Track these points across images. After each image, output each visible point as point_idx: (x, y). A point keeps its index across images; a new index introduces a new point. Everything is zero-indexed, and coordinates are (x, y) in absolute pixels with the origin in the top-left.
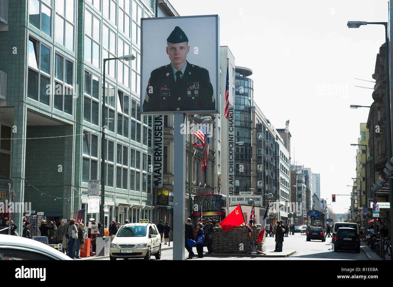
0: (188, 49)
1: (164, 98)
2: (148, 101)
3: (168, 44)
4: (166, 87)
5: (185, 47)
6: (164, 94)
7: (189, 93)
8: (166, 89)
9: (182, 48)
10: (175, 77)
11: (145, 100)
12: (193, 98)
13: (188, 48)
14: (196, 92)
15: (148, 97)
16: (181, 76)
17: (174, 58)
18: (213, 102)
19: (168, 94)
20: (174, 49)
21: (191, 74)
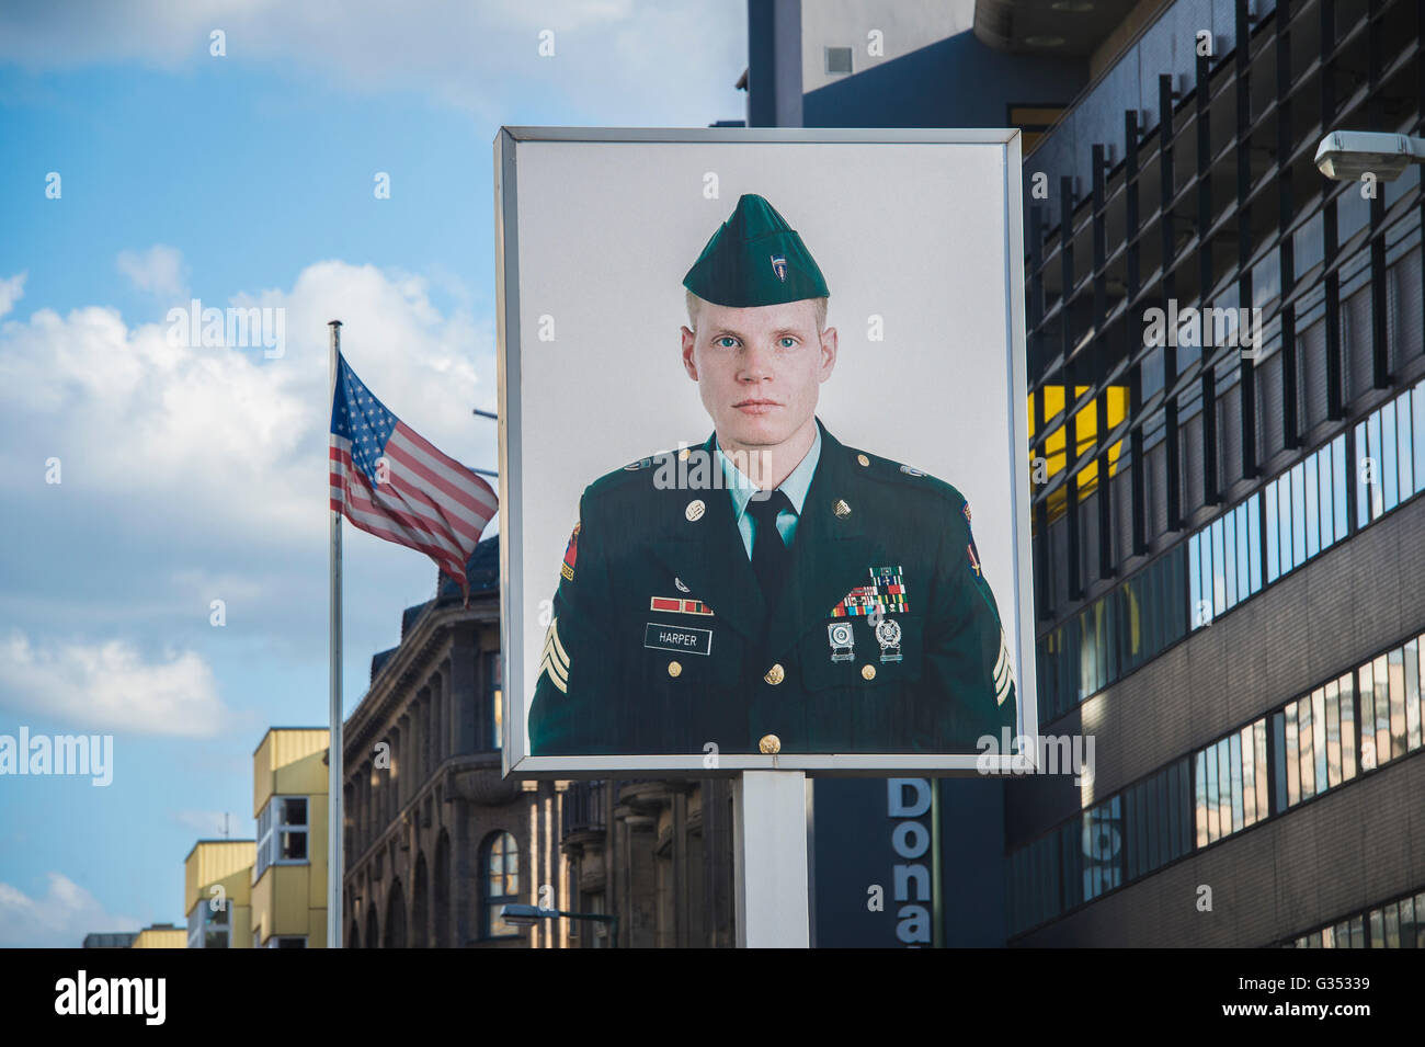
0: (824, 348)
1: (675, 669)
2: (563, 687)
3: (694, 313)
4: (683, 595)
5: (805, 335)
6: (677, 638)
7: (841, 636)
8: (682, 610)
9: (785, 339)
10: (746, 529)
11: (545, 679)
12: (869, 672)
13: (829, 343)
14: (889, 635)
15: (567, 661)
16: (785, 522)
17: (737, 402)
18: (1001, 699)
19: (702, 639)
20: (736, 343)
21: (848, 510)
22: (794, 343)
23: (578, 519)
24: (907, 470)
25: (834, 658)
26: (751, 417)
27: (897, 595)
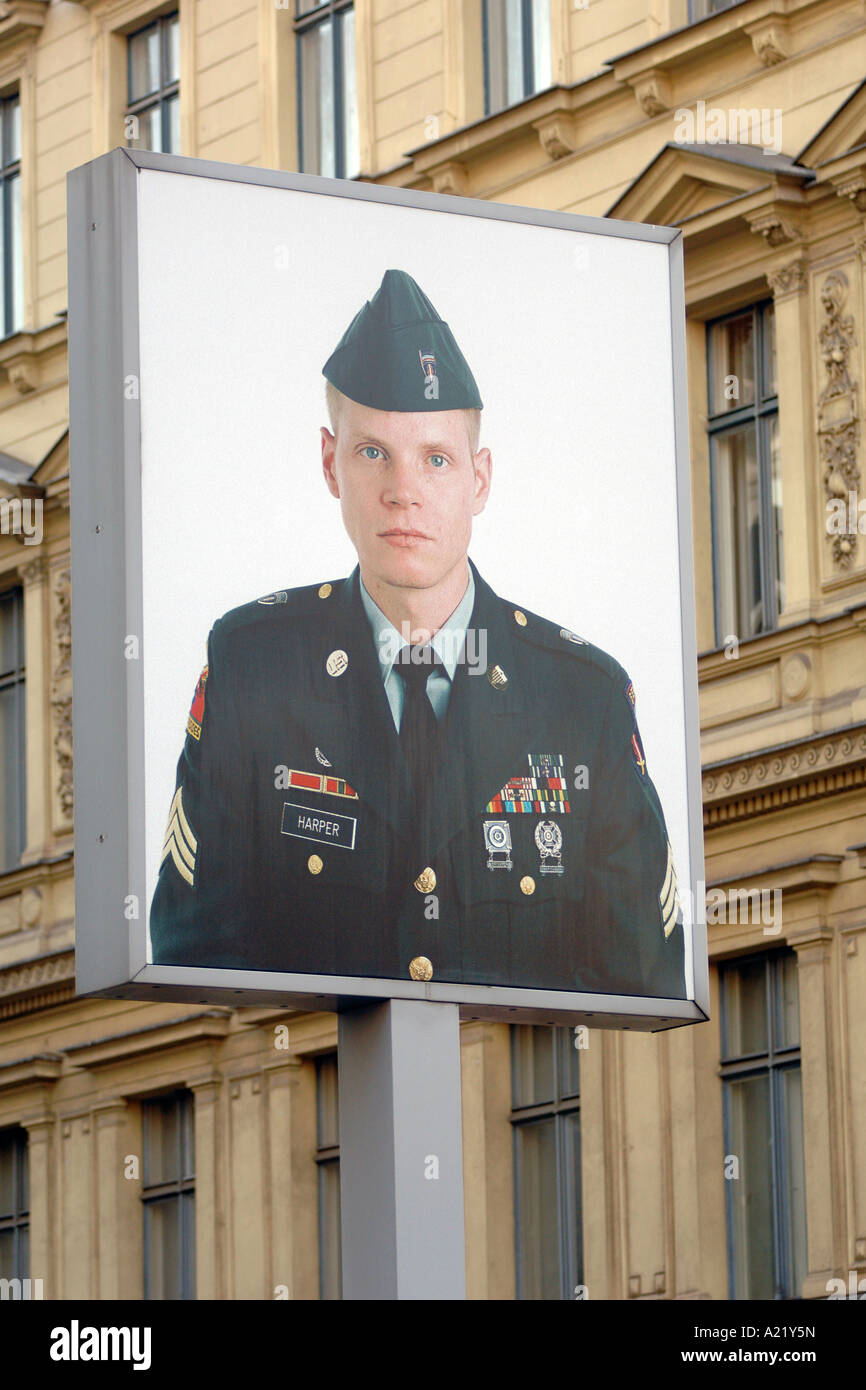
0: (477, 473)
1: (315, 864)
2: (189, 877)
3: (335, 412)
4: (325, 771)
5: (456, 453)
6: (316, 825)
7: (498, 837)
8: (323, 789)
9: (434, 455)
10: (393, 691)
11: (168, 866)
12: (528, 885)
13: (483, 467)
14: (549, 840)
15: (194, 843)
16: (436, 687)
17: (384, 529)
18: (668, 929)
19: (346, 827)
20: (381, 456)
21: (505, 679)
22: (445, 463)
23: (205, 661)
24: (567, 635)
25: (491, 864)
26: (397, 552)
27: (557, 791)
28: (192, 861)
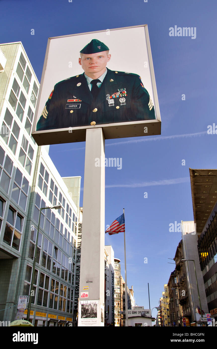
0: (108, 57)
1: (72, 112)
3: (82, 56)
4: (75, 99)
5: (104, 56)
6: (73, 106)
7: (111, 102)
8: (75, 101)
12: (118, 107)
14: (122, 100)
17: (89, 67)
18: (150, 109)
20: (90, 59)
21: (113, 80)
22: (102, 57)
23: (54, 89)
24: (126, 73)
25: (109, 106)
26: (92, 69)
27: (124, 93)
28: (47, 115)
